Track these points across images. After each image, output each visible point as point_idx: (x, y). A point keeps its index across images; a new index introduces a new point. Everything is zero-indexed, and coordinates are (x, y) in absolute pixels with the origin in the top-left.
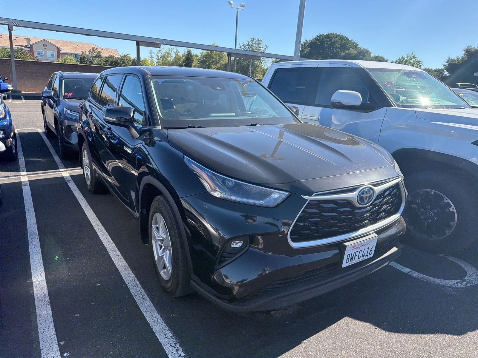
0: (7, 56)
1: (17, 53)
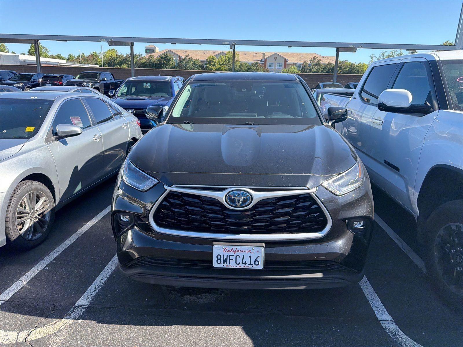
1: (254, 66)
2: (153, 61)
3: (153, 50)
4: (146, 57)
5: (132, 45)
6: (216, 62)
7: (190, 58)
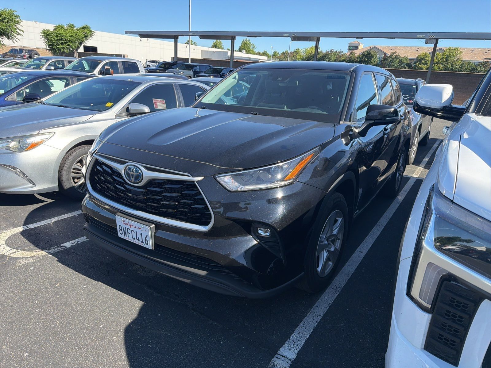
0: (469, 70)
1: (481, 67)
2: (353, 59)
3: (356, 46)
4: (347, 54)
5: (318, 40)
6: (428, 61)
7: (397, 55)
